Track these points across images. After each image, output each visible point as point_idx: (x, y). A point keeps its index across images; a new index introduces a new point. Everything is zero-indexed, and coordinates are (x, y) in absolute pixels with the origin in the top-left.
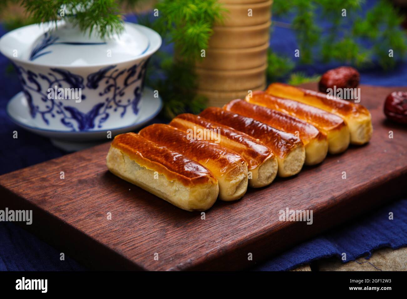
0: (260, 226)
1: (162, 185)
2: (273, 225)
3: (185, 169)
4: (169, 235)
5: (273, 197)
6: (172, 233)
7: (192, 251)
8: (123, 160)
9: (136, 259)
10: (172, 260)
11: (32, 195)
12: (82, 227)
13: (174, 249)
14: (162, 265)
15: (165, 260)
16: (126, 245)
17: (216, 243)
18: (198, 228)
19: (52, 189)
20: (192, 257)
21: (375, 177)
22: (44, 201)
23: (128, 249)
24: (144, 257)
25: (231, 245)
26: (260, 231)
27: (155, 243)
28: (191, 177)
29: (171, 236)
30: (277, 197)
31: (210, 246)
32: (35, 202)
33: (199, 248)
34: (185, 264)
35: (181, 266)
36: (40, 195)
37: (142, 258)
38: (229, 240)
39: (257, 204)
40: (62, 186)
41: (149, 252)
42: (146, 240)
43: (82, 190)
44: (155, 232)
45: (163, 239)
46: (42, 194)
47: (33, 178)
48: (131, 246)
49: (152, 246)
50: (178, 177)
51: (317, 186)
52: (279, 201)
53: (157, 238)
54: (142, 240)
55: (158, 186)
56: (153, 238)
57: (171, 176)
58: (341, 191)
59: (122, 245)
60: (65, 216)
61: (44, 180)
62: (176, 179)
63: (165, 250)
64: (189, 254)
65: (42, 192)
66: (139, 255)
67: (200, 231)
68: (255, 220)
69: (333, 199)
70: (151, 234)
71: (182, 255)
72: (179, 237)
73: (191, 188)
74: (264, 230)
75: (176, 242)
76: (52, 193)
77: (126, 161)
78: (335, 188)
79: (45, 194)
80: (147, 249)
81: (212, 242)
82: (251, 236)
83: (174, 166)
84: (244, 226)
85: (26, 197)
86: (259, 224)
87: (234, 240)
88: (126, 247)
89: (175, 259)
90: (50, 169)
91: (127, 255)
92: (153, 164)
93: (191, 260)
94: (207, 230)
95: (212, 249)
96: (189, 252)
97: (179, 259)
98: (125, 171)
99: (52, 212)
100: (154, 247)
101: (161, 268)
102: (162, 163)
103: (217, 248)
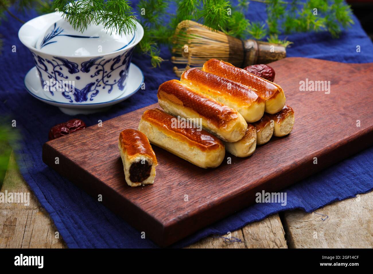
0: (240, 186)
1: (184, 150)
2: (249, 185)
3: (201, 139)
4: (173, 192)
5: (251, 161)
6: (176, 190)
7: (189, 205)
8: (152, 130)
9: (149, 211)
10: (175, 212)
11: (75, 157)
12: (111, 184)
13: (177, 203)
14: (168, 216)
15: (170, 212)
16: (142, 199)
17: (206, 199)
18: (195, 187)
19: (90, 152)
20: (188, 210)
21: (339, 140)
22: (84, 163)
23: (144, 203)
24: (155, 209)
25: (218, 201)
26: (239, 190)
27: (163, 198)
28: (207, 145)
29: (175, 193)
30: (254, 162)
31: (202, 201)
32: (78, 163)
33: (194, 203)
34: (183, 216)
35: (180, 216)
36: (82, 157)
37: (153, 210)
38: (216, 197)
39: (239, 167)
40: (97, 150)
41: (159, 205)
42: (157, 196)
43: (111, 154)
44: (164, 189)
45: (169, 195)
46: (83, 156)
47: (76, 143)
48: (146, 201)
49: (160, 201)
50: (196, 145)
51: (284, 152)
52: (255, 165)
53: (164, 194)
54: (154, 196)
55: (181, 150)
56: (162, 194)
57: (191, 144)
58: (302, 157)
59: (140, 200)
60: (99, 175)
61: (84, 144)
62: (195, 147)
63: (170, 204)
64: (187, 207)
65: (83, 155)
66: (152, 208)
67: (196, 189)
68: (236, 181)
69: (295, 163)
70: (161, 191)
71: (182, 208)
72: (181, 194)
73: (207, 153)
74: (242, 189)
75: (178, 198)
76: (90, 155)
77: (154, 131)
78: (298, 155)
79: (85, 156)
80: (157, 203)
81: (204, 198)
82: (232, 193)
83: (193, 136)
84: (227, 186)
85: (71, 159)
86: (239, 184)
87: (220, 197)
88: (142, 201)
89: (176, 211)
90: (88, 135)
91: (143, 208)
92: (176, 134)
93: (188, 212)
94: (201, 188)
95: (204, 204)
96: (187, 206)
97: (179, 212)
98: (154, 139)
99: (90, 172)
100: (162, 201)
101: (167, 218)
102: (184, 134)
103: (206, 203)
